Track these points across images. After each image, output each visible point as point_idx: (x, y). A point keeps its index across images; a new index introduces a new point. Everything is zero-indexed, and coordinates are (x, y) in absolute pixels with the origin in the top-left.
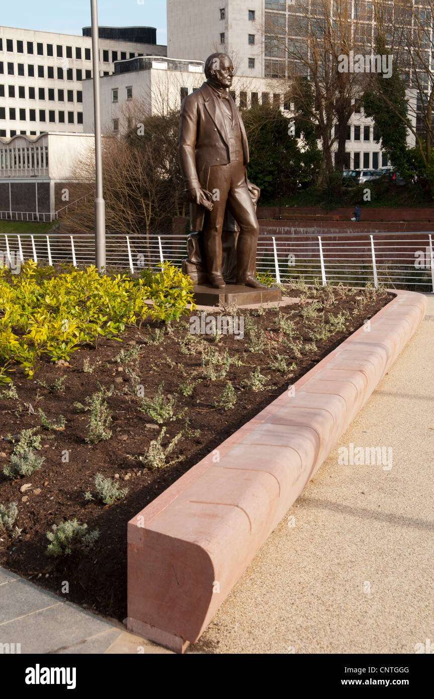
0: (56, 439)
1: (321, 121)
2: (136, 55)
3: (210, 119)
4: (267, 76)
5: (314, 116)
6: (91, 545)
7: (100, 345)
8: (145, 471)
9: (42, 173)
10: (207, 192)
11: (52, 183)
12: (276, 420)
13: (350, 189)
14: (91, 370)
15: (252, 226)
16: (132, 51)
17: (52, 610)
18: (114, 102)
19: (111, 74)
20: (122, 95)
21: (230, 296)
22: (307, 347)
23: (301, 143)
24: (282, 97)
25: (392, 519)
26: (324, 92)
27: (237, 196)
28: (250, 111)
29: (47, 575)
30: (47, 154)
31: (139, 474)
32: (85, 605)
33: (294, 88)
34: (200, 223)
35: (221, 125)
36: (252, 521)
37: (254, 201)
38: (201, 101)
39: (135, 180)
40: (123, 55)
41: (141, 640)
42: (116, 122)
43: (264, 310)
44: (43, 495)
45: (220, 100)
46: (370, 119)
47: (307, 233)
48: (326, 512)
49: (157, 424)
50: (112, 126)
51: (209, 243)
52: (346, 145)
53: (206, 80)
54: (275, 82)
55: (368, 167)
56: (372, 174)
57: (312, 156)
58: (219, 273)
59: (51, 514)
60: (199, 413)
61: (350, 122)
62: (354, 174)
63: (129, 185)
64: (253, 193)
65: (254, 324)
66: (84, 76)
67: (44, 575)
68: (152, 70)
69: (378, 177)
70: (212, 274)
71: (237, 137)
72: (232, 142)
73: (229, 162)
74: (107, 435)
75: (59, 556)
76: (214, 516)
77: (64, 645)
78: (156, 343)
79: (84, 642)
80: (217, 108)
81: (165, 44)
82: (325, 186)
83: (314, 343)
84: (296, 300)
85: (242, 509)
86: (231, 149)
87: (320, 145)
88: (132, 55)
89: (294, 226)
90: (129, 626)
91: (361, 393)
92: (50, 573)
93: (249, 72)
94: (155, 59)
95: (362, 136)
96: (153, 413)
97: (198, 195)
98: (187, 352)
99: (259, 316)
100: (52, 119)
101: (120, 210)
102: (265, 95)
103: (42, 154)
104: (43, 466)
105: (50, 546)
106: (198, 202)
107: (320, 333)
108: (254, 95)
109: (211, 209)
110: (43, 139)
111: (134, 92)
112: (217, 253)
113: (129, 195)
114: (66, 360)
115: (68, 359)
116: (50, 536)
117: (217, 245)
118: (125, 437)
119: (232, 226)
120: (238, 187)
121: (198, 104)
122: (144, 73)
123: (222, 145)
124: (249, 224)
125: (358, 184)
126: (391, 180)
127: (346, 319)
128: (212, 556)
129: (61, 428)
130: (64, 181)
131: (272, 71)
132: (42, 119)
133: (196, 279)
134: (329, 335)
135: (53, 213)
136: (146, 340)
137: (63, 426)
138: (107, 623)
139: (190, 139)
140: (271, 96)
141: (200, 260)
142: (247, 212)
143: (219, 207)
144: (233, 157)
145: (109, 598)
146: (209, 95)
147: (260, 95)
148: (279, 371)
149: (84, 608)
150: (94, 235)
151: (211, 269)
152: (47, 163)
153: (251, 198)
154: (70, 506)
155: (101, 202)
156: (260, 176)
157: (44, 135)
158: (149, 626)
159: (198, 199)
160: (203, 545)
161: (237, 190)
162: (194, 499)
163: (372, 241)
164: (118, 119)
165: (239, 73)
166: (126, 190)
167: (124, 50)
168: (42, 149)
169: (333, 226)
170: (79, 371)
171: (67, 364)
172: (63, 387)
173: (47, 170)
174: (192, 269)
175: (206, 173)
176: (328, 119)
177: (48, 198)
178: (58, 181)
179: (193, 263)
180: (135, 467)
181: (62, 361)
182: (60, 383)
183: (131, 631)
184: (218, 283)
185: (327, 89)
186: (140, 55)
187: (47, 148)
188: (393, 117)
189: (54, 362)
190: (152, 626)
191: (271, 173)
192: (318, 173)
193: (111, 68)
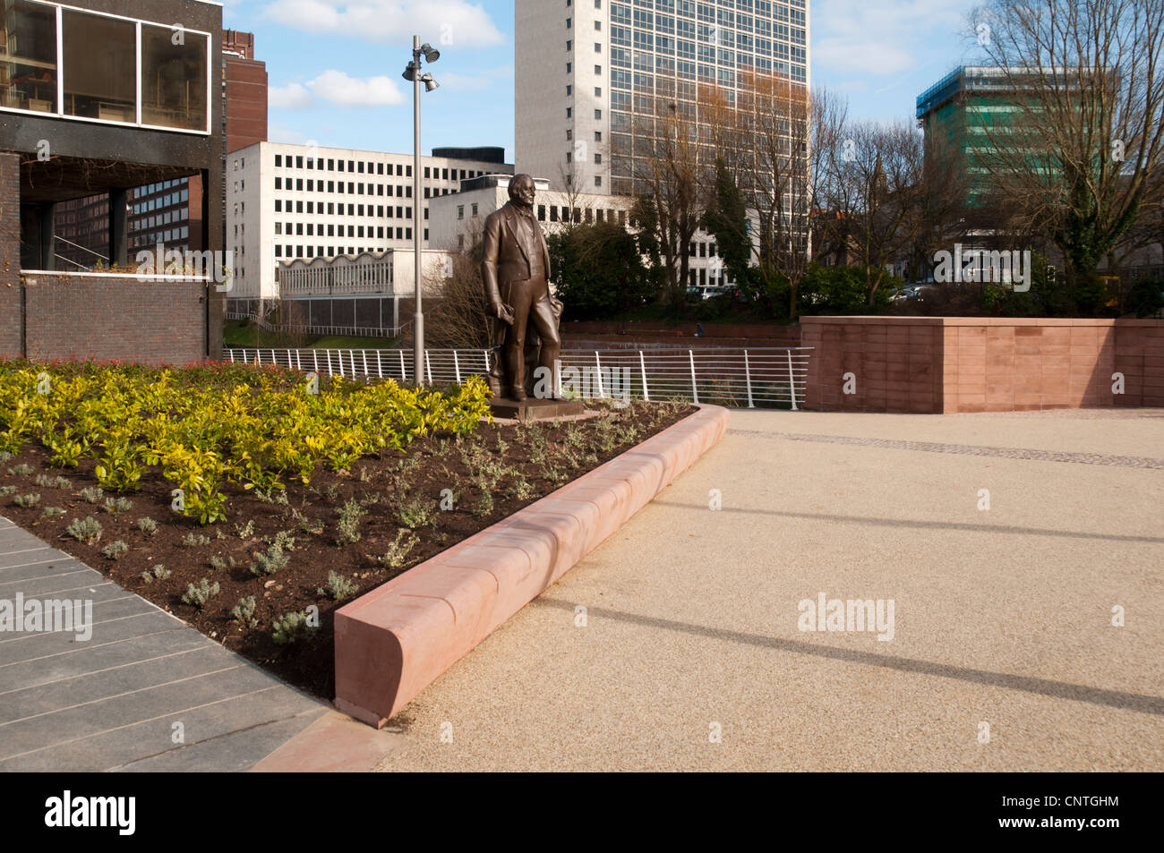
0: (311, 541)
1: (664, 238)
2: (484, 173)
3: (512, 235)
4: (613, 194)
5: (657, 232)
6: (314, 634)
7: (386, 456)
8: (383, 570)
9: (387, 288)
10: (508, 306)
11: (396, 299)
12: (521, 525)
13: (694, 305)
14: (368, 479)
15: (553, 340)
16: (480, 170)
17: (272, 690)
18: (459, 219)
19: (458, 191)
20: (468, 211)
21: (530, 408)
22: (588, 458)
23: (645, 259)
24: (627, 214)
25: (619, 616)
26: (666, 209)
27: (539, 310)
28: (593, 228)
29: (273, 661)
30: (392, 270)
31: (377, 573)
32: (303, 688)
33: (636, 205)
34: (502, 336)
35: (523, 242)
36: (457, 613)
37: (557, 315)
38: (503, 219)
39: (477, 295)
40: (471, 174)
41: (346, 717)
42: (461, 238)
43: (559, 423)
44: (284, 592)
45: (522, 218)
46: (711, 236)
47: (650, 348)
48: (559, 610)
49: (410, 528)
50: (456, 241)
51: (511, 357)
52: (690, 262)
53: (509, 199)
54: (617, 199)
55: (714, 284)
56: (716, 290)
57: (657, 272)
58: (521, 387)
59: (287, 608)
60: (455, 519)
61: (693, 239)
62: (697, 290)
63: (471, 300)
64: (557, 308)
65: (542, 435)
66: (432, 194)
67: (271, 661)
68: (497, 188)
69: (721, 294)
70: (513, 387)
71: (538, 253)
72: (533, 258)
73: (530, 277)
74: (355, 538)
75: (284, 644)
76: (418, 607)
77: (275, 719)
78: (441, 454)
79: (293, 717)
80: (519, 226)
81: (513, 163)
82: (670, 302)
83: (594, 455)
84: (596, 413)
85: (447, 602)
86: (532, 265)
87: (663, 261)
88: (480, 173)
89: (637, 341)
90: (337, 705)
91: (622, 502)
92: (277, 659)
93: (595, 189)
94: (501, 178)
95: (707, 253)
96: (405, 518)
97: (499, 309)
98: (468, 462)
99: (553, 428)
100: (399, 236)
101: (463, 325)
102: (610, 212)
103: (387, 271)
104: (288, 564)
105: (275, 635)
106: (499, 317)
107: (606, 445)
108: (600, 212)
109: (512, 323)
110: (389, 256)
111: (480, 209)
112: (519, 367)
113: (472, 310)
114: (347, 470)
115: (349, 468)
116: (276, 625)
117: (519, 359)
118: (374, 541)
119: (535, 340)
120: (540, 302)
121: (501, 222)
122: (489, 191)
123: (523, 260)
124: (550, 338)
125: (701, 300)
126: (734, 297)
127: (638, 432)
128: (401, 641)
129: (318, 531)
130: (407, 297)
131: (618, 189)
132: (390, 236)
133: (499, 392)
134: (614, 447)
135: (396, 329)
136: (432, 451)
137: (321, 529)
138: (319, 702)
139: (492, 255)
140: (616, 212)
141: (502, 374)
142: (549, 327)
143: (521, 321)
144: (533, 273)
145: (324, 682)
146: (511, 213)
147: (605, 212)
148: (550, 480)
149: (302, 690)
150: (412, 350)
151: (513, 383)
152: (392, 280)
153: (553, 312)
154: (306, 601)
155: (420, 316)
156: (604, 291)
157: (390, 251)
158: (352, 705)
159: (499, 313)
160: (395, 631)
161: (538, 305)
162: (406, 592)
163: (691, 356)
164: (463, 235)
165: (583, 190)
166: (469, 306)
167: (472, 169)
168: (387, 265)
169: (676, 343)
170: (356, 480)
171: (348, 473)
172: (336, 494)
173: (392, 286)
174: (495, 382)
175: (507, 288)
176: (671, 236)
177: (392, 314)
178: (402, 297)
179: (495, 376)
180: (375, 566)
181: (343, 470)
182: (332, 490)
183: (338, 710)
184: (519, 396)
185: (670, 207)
186: (487, 173)
187: (392, 265)
188: (733, 235)
189: (335, 472)
190: (355, 705)
191: (615, 288)
192: (662, 288)
193: (458, 187)
